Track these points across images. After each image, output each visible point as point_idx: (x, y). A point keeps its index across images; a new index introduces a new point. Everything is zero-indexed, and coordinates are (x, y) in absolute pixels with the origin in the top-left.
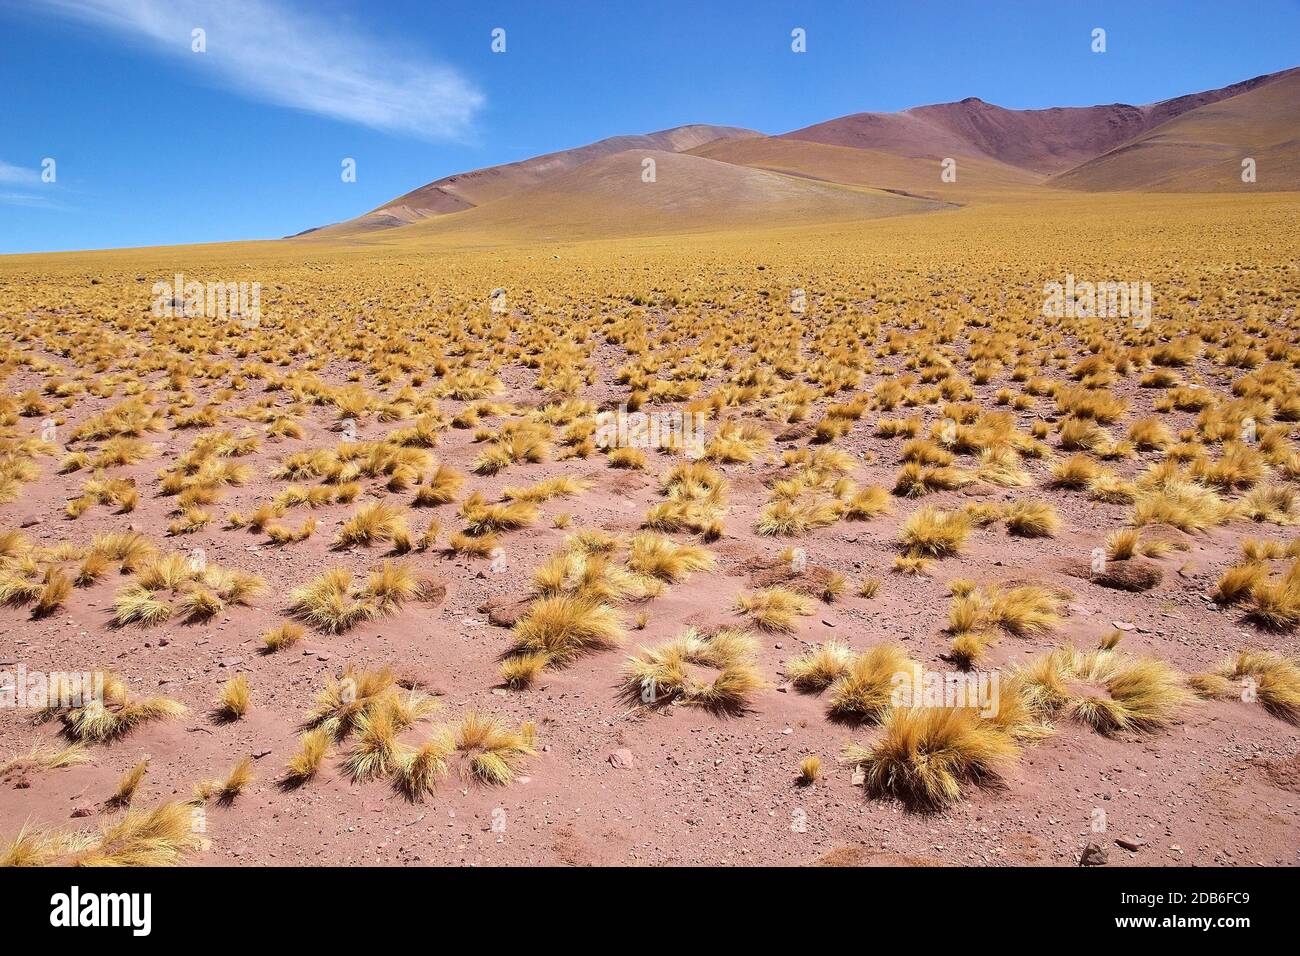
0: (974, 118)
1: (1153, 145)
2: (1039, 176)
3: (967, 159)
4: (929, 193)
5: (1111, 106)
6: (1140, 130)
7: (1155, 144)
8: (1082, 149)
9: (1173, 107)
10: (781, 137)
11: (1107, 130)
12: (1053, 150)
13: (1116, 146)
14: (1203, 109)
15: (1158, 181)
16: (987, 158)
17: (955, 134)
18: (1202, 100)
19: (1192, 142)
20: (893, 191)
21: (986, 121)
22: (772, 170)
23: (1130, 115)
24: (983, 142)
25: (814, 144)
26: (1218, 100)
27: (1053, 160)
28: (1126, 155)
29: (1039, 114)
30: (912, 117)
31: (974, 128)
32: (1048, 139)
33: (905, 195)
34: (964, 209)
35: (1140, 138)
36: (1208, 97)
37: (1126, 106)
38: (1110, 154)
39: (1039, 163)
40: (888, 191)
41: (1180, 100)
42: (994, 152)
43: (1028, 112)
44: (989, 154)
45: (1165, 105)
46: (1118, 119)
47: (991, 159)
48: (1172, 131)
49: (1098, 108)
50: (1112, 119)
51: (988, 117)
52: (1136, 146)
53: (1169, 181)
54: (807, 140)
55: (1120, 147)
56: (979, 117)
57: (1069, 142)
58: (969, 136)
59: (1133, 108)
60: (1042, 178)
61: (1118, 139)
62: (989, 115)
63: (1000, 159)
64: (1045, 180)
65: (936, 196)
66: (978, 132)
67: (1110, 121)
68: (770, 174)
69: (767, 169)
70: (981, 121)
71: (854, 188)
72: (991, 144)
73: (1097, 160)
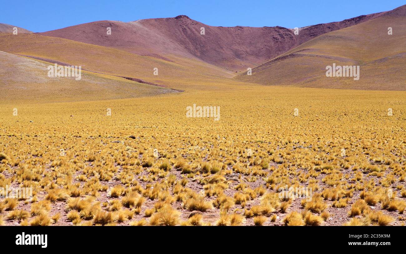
0: (184, 30)
1: (302, 56)
2: (229, 73)
3: (179, 58)
4: (157, 81)
5: (274, 28)
6: (293, 45)
7: (304, 55)
8: (257, 55)
9: (312, 31)
10: (44, 34)
11: (272, 43)
12: (238, 55)
13: (278, 54)
14: (331, 34)
15: (308, 79)
16: (194, 58)
17: (171, 40)
18: (329, 28)
19: (326, 55)
20: (131, 79)
21: (193, 32)
22: (38, 59)
23: (286, 35)
24: (192, 47)
25: (69, 41)
26: (339, 29)
27: (238, 62)
28: (286, 61)
29: (228, 29)
30: (141, 26)
31: (185, 37)
32: (236, 47)
33: (140, 82)
34: (183, 94)
35: (294, 50)
36: (332, 26)
37: (283, 28)
38: (276, 60)
39: (229, 63)
40: (128, 79)
41: (316, 26)
42: (199, 54)
43: (220, 28)
44: (195, 55)
45: (307, 29)
46: (279, 37)
47: (197, 59)
48: (311, 47)
49: (266, 28)
50: (275, 36)
51: (194, 30)
52: (292, 55)
53: (315, 80)
54: (63, 37)
55: (281, 56)
56: (188, 29)
57: (248, 50)
58: (182, 42)
59: (288, 30)
60: (232, 74)
61: (279, 50)
62: (194, 28)
63: (203, 60)
64: (235, 75)
65: (162, 84)
66: (188, 40)
67: (273, 38)
68: (37, 62)
69: (34, 58)
70: (189, 32)
71: (102, 75)
72: (197, 49)
73: (266, 64)
